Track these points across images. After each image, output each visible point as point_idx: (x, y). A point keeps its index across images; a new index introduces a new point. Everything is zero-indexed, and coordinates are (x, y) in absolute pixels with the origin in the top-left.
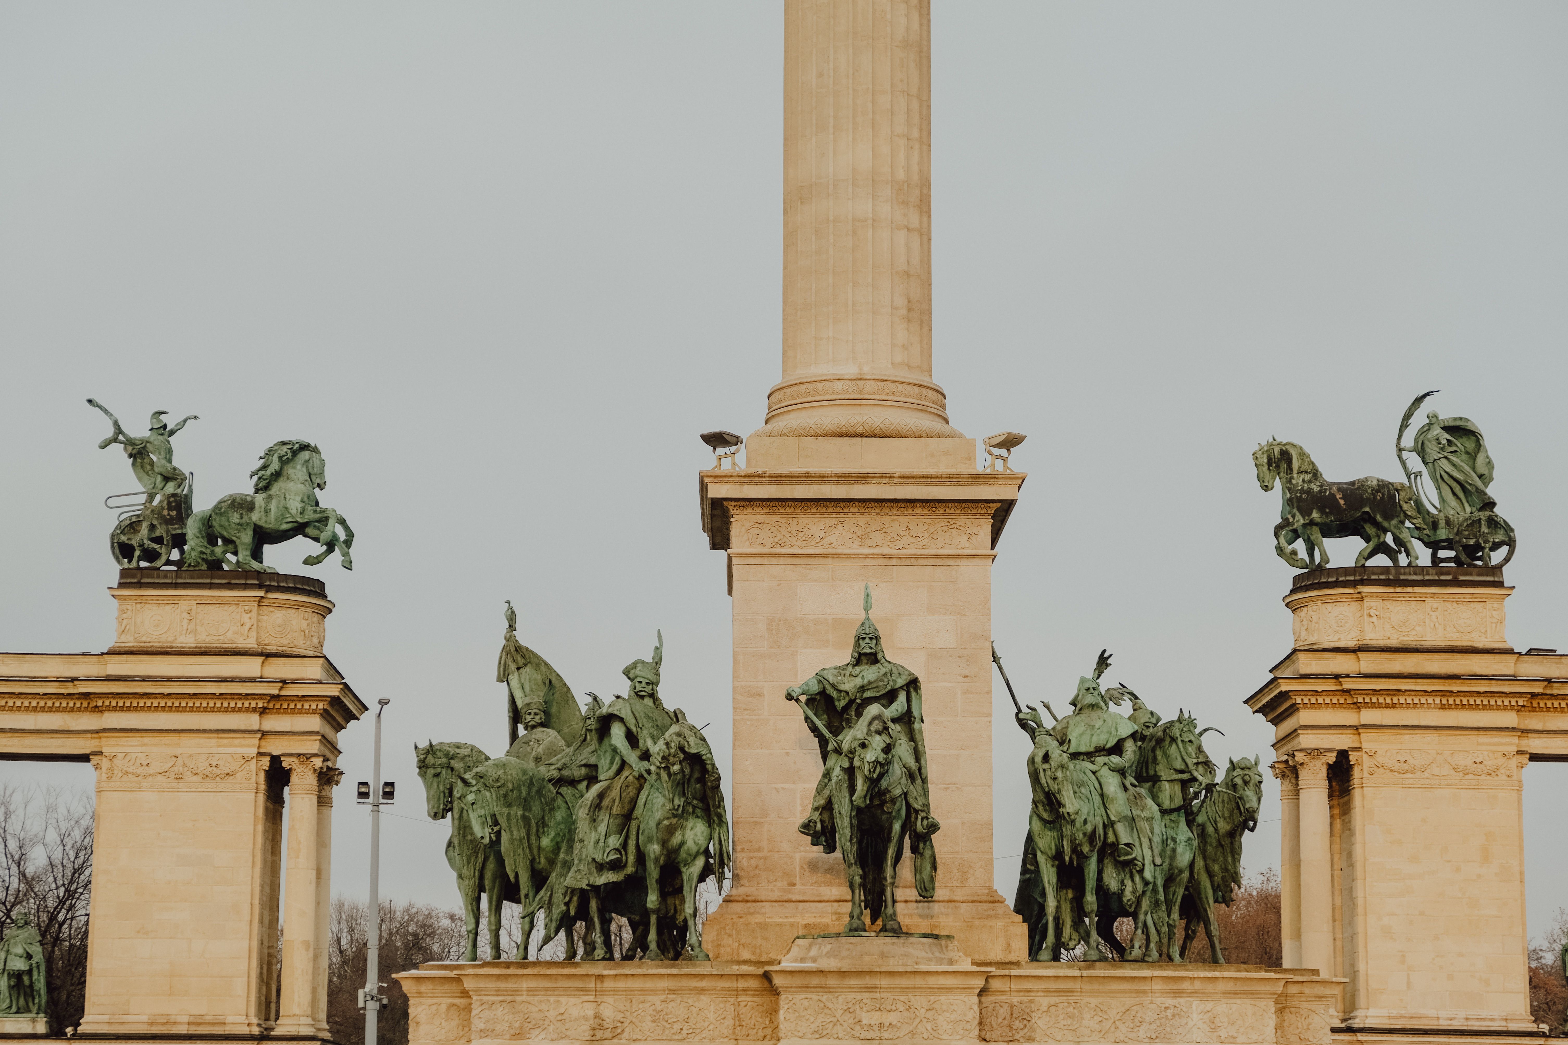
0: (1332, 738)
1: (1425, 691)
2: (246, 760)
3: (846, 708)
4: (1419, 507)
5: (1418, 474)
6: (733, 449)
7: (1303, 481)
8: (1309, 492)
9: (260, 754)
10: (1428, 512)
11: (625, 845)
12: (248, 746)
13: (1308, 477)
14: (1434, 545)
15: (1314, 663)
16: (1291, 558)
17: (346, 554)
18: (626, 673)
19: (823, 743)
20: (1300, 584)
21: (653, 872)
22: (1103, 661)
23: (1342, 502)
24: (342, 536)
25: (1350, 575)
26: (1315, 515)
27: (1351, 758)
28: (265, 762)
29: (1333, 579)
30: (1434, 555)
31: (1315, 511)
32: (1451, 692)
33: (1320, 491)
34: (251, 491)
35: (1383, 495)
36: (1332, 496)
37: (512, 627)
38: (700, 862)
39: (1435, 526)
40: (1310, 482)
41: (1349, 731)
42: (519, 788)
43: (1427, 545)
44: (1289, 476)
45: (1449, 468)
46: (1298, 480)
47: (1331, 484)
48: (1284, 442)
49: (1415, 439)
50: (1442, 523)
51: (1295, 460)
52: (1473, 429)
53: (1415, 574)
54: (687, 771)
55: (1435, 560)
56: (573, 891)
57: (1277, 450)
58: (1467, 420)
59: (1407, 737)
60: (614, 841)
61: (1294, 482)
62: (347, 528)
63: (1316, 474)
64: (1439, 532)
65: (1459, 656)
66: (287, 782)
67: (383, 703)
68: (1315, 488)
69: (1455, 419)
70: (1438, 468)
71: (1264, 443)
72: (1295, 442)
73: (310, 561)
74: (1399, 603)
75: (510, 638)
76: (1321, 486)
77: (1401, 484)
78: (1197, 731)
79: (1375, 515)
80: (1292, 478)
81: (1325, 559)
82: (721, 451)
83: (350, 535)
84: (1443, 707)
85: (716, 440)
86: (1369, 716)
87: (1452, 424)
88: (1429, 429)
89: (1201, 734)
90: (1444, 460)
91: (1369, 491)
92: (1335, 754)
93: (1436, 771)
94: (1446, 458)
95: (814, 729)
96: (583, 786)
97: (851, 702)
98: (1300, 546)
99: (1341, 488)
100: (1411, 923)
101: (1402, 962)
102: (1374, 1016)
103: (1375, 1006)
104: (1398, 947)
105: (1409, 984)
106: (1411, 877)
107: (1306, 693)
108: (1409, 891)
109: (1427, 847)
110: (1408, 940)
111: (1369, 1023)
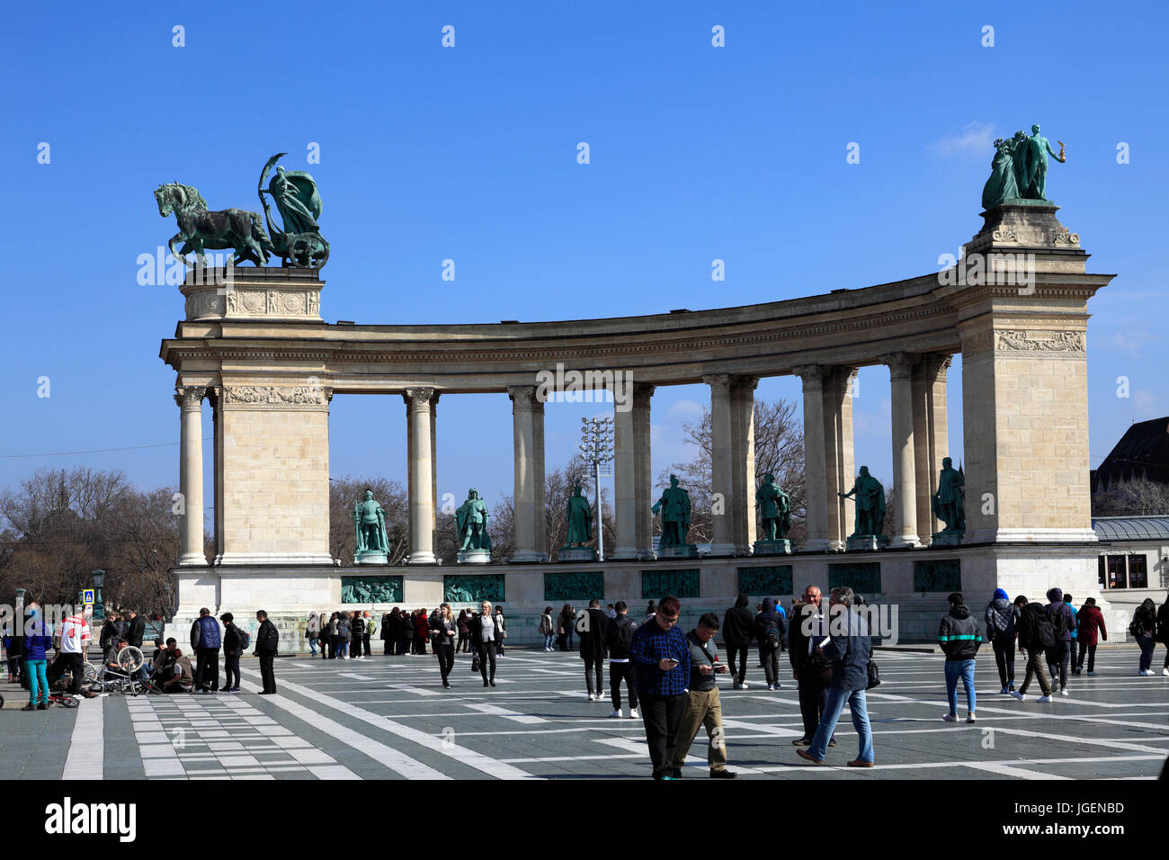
0: (203, 379)
1: (264, 348)
7: (189, 210)
8: (192, 217)
13: (191, 208)
23: (214, 225)
26: (196, 233)
27: (216, 392)
31: (195, 230)
32: (280, 349)
35: (241, 220)
36: (208, 219)
40: (194, 211)
41: (215, 375)
44: (179, 207)
45: (288, 204)
46: (186, 210)
47: (207, 213)
49: (270, 185)
51: (183, 197)
53: (270, 272)
59: (252, 378)
61: (182, 211)
65: (288, 326)
68: (197, 215)
70: (282, 204)
76: (201, 213)
79: (236, 233)
80: (181, 208)
84: (276, 358)
87: (293, 175)
88: (278, 178)
90: (285, 199)
92: (205, 389)
94: (287, 197)
100: (253, 497)
101: (246, 523)
102: (228, 558)
103: (229, 551)
104: (244, 512)
105: (250, 537)
106: (254, 468)
107: (185, 350)
108: (252, 477)
109: (264, 449)
110: (251, 508)
111: (224, 562)
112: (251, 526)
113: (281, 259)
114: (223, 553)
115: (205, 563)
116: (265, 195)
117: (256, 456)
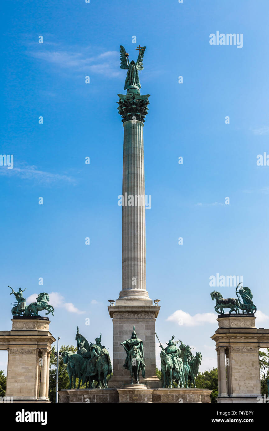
0: (226, 344)
1: (241, 336)
2: (34, 350)
3: (131, 346)
5: (240, 297)
6: (113, 303)
8: (221, 300)
9: (37, 349)
11: (95, 369)
12: (35, 347)
13: (220, 298)
14: (243, 310)
15: (222, 331)
16: (218, 312)
17: (52, 313)
18: (96, 340)
19: (127, 352)
20: (219, 317)
21: (99, 374)
22: (173, 338)
23: (226, 302)
24: (52, 310)
25: (228, 315)
27: (229, 348)
28: (38, 350)
29: (225, 316)
30: (243, 311)
32: (246, 336)
34: (36, 302)
35: (233, 301)
37: (78, 331)
38: (107, 372)
41: (228, 343)
42: (78, 359)
43: (242, 309)
45: (245, 296)
51: (218, 295)
53: (240, 315)
54: (105, 357)
55: (243, 312)
56: (87, 377)
57: (215, 293)
59: (238, 344)
60: (93, 368)
61: (218, 299)
62: (53, 308)
63: (222, 297)
64: (244, 307)
65: (247, 329)
66: (42, 354)
67: (59, 338)
70: (243, 296)
73: (46, 314)
74: (236, 320)
75: (78, 333)
76: (223, 299)
78: (190, 348)
79: (232, 304)
81: (224, 312)
82: (111, 303)
83: (53, 309)
85: (110, 301)
86: (231, 340)
89: (190, 349)
91: (231, 300)
92: (226, 347)
93: (244, 350)
94: (244, 294)
95: (125, 349)
96: (89, 358)
97: (131, 345)
98: (219, 310)
99: (226, 300)
100: (240, 378)
101: (239, 385)
102: (234, 395)
103: (234, 393)
104: (238, 382)
105: (240, 389)
106: (240, 369)
107: (220, 336)
108: (239, 372)
109: (242, 364)
110: (240, 381)
111: (233, 396)
112: (240, 386)
113: (242, 311)
114: (232, 394)
115: (227, 396)
116: (237, 293)
117: (240, 366)
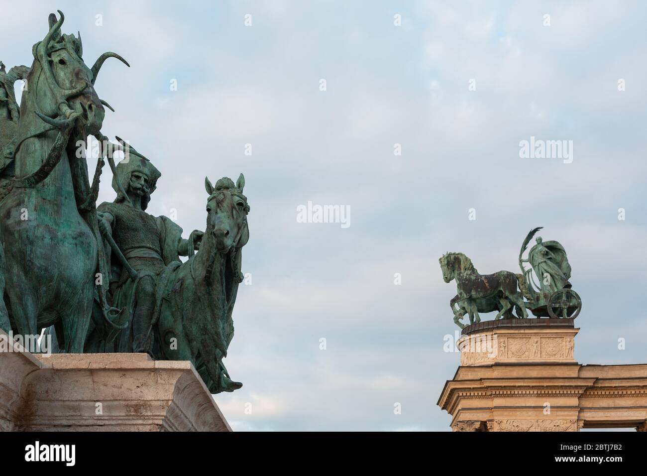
0: (478, 414)
1: (529, 386)
4: (530, 289)
7: (467, 274)
8: (469, 280)
10: (535, 292)
13: (469, 272)
15: (469, 374)
23: (487, 284)
25: (490, 325)
26: (473, 293)
27: (488, 425)
29: (482, 328)
31: (473, 291)
32: (543, 386)
33: (476, 279)
35: (510, 280)
36: (482, 281)
39: (538, 299)
40: (470, 275)
41: (487, 411)
44: (459, 272)
45: (546, 268)
46: (465, 274)
47: (481, 276)
48: (457, 253)
49: (529, 254)
50: (542, 296)
51: (462, 263)
52: (560, 248)
53: (526, 323)
57: (452, 257)
58: (557, 243)
59: (518, 413)
61: (462, 275)
63: (473, 270)
64: (540, 302)
65: (548, 367)
68: (473, 278)
69: (551, 242)
70: (540, 268)
71: (445, 254)
72: (463, 253)
74: (516, 340)
76: (476, 277)
77: (520, 274)
79: (505, 292)
80: (461, 273)
84: (538, 395)
86: (498, 402)
87: (549, 244)
88: (536, 248)
90: (544, 263)
91: (502, 278)
92: (479, 423)
94: (545, 262)
99: (486, 277)
107: (465, 390)
